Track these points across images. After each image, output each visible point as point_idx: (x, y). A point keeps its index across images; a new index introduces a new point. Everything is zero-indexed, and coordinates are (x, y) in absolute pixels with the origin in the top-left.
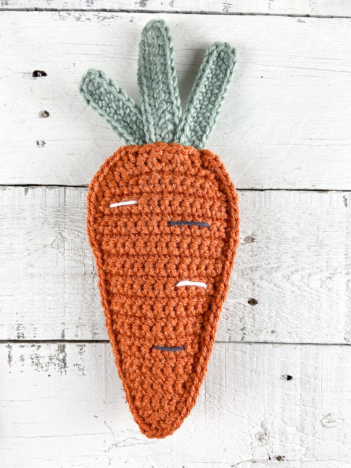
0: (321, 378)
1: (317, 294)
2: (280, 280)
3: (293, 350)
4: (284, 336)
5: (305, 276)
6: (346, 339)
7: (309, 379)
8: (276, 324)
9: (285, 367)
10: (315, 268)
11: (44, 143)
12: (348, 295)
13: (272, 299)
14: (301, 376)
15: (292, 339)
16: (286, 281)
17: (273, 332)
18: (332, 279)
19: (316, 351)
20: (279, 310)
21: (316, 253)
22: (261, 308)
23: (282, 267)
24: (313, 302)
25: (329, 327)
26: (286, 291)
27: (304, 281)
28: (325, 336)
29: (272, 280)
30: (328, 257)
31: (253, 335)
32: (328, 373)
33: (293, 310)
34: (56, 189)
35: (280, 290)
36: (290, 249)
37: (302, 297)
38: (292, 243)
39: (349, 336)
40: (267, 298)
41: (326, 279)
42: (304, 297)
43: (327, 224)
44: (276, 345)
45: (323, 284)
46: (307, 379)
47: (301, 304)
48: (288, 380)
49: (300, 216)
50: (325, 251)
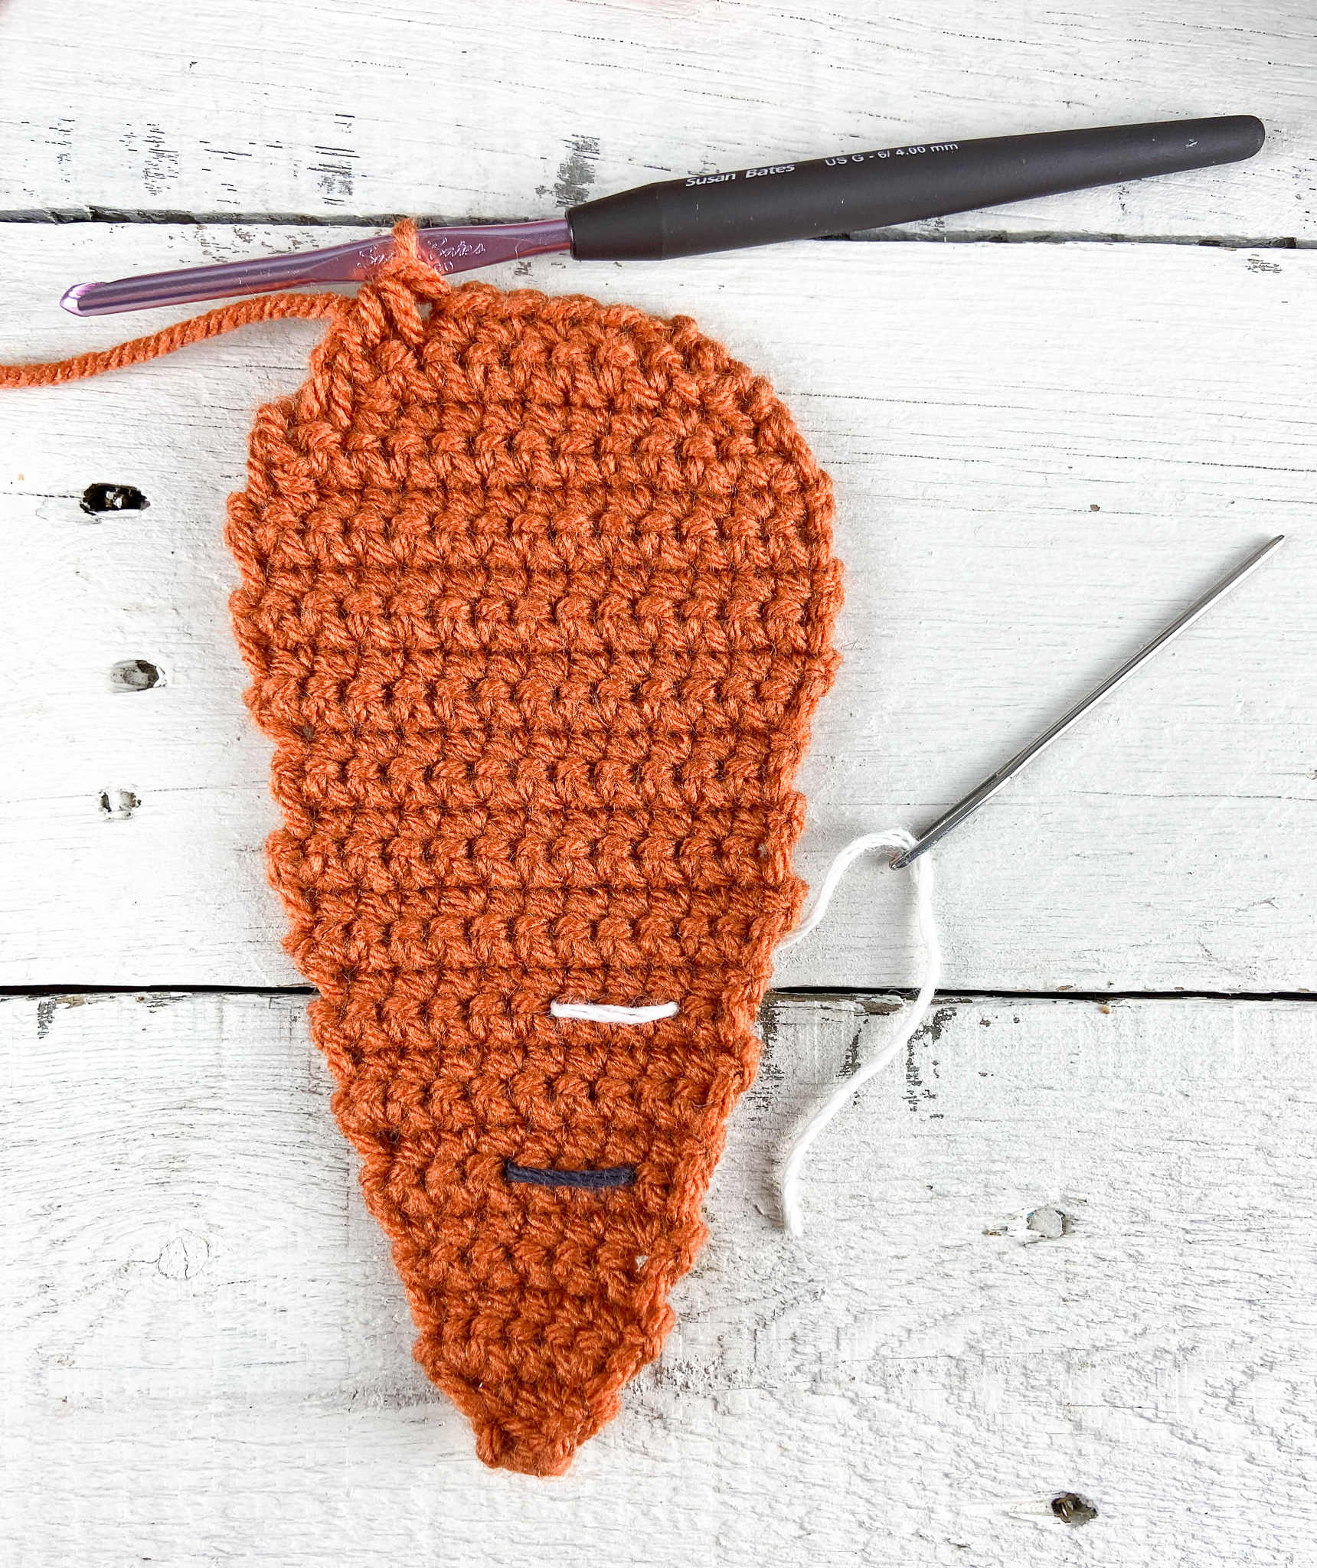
2: (1195, 1405)
5: (1304, 1387)
11: (132, 801)
13: (1160, 1493)
16: (1220, 1411)
20: (1195, 1545)
22: (1110, 1534)
23: (1203, 1348)
26: (1221, 1457)
27: (1303, 1411)
29: (1162, 1407)
33: (1255, 1542)
34: (179, 1005)
35: (1199, 1453)
36: (1238, 1265)
37: (1294, 1479)
38: (1242, 1236)
40: (1139, 1488)
47: (1288, 1512)
49: (1275, 1113)
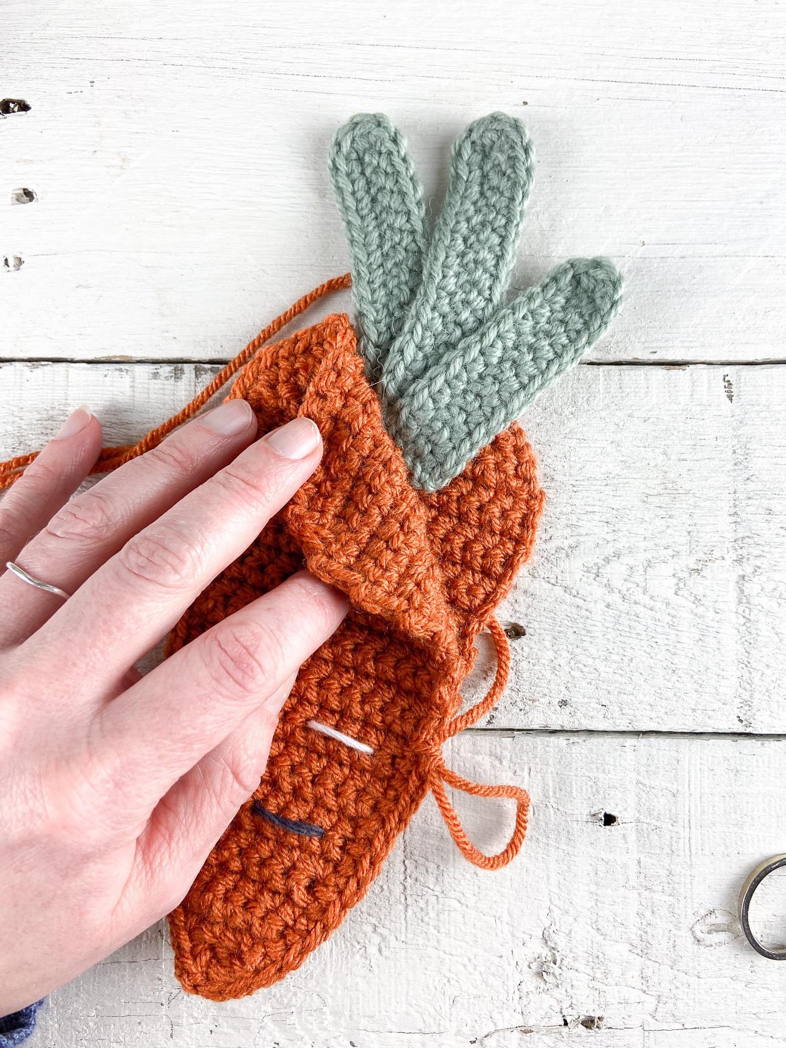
0: (687, 821)
1: (668, 611)
2: (577, 577)
3: (616, 750)
4: (592, 714)
5: (636, 568)
6: (741, 721)
7: (658, 824)
8: (569, 685)
9: (598, 792)
10: (662, 548)
11: (20, 261)
12: (744, 611)
13: (559, 623)
14: (637, 815)
15: (611, 721)
16: (591, 580)
17: (564, 703)
18: (702, 574)
19: (674, 754)
20: (578, 651)
21: (662, 513)
22: (533, 645)
23: (582, 547)
24: (659, 629)
25: (700, 689)
26: (592, 604)
27: (636, 580)
28: (690, 712)
29: (559, 577)
30: (689, 522)
31: (515, 710)
32: (706, 808)
33: (611, 650)
34: (45, 368)
35: (580, 602)
36: (601, 503)
38: (603, 488)
39: (749, 713)
40: (548, 621)
41: (687, 575)
42: (638, 619)
43: (687, 443)
44: (574, 739)
45: (681, 585)
46: (654, 822)
47: (629, 635)
48: (605, 825)
49: (621, 424)
50: (685, 506)
